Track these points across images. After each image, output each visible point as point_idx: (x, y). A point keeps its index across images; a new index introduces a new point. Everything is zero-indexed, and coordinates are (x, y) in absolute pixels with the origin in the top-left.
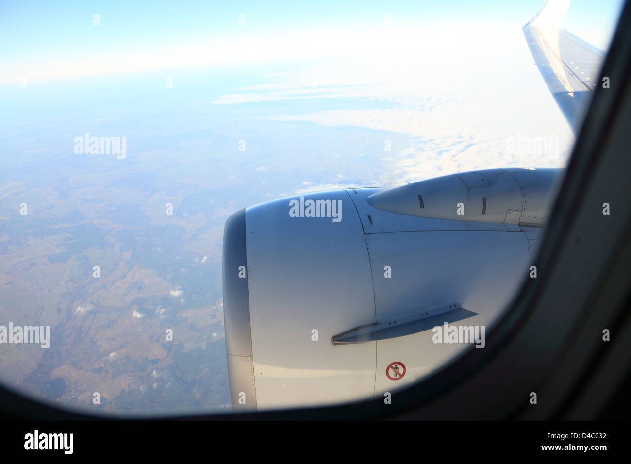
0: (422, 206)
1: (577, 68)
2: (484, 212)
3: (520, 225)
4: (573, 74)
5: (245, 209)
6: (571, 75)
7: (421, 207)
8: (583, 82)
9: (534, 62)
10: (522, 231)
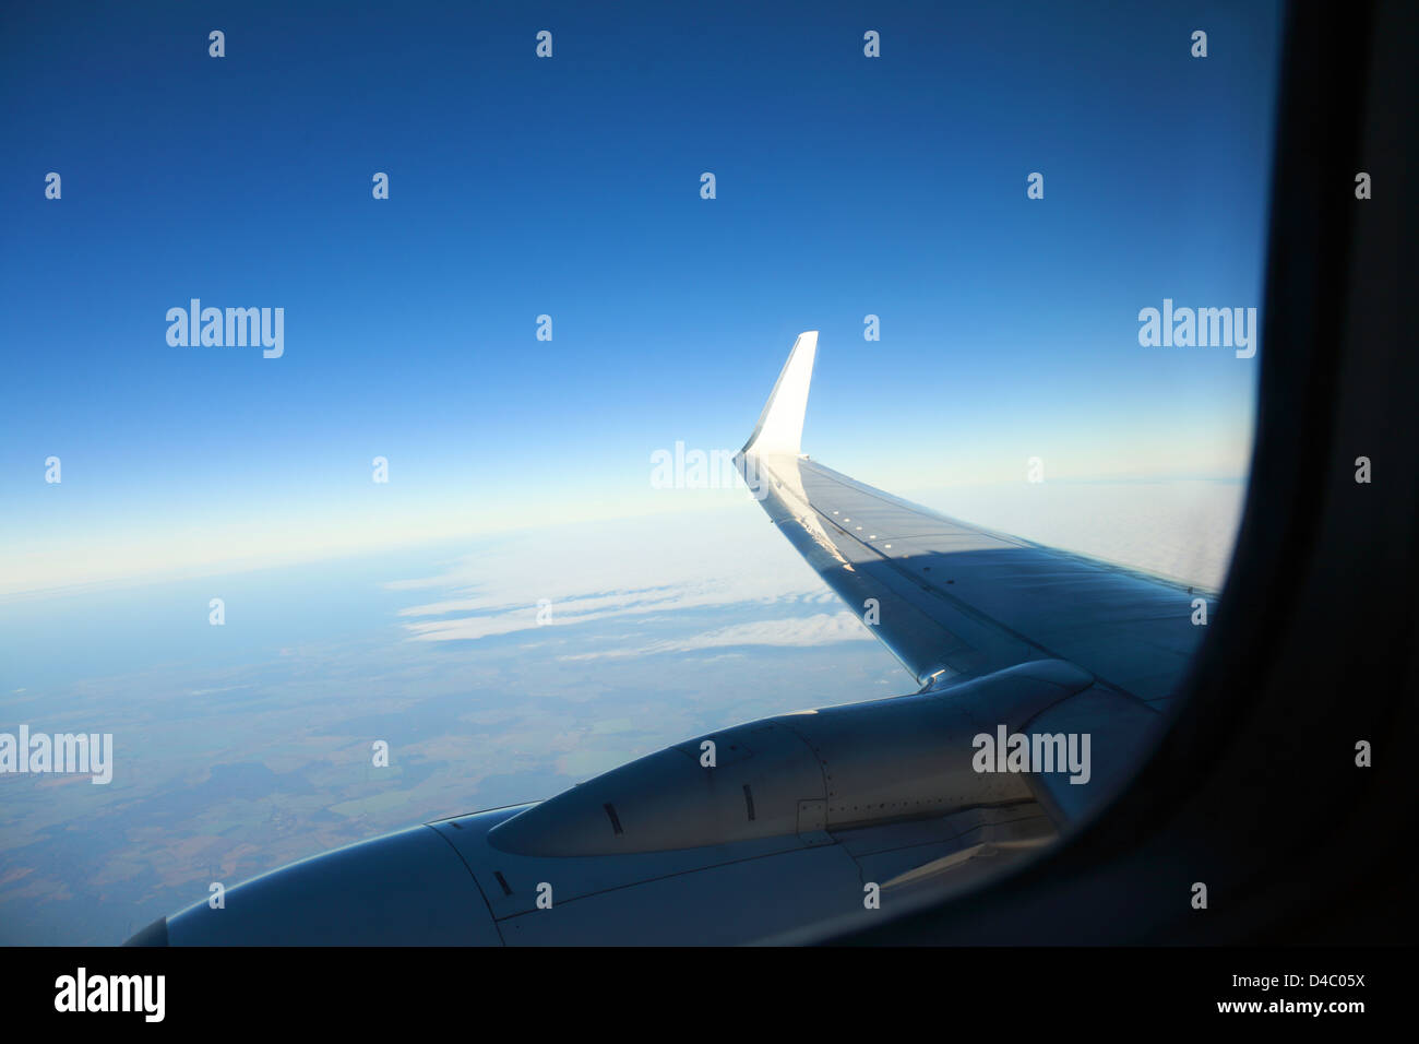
0: (618, 828)
1: (847, 520)
2: (752, 817)
3: (831, 830)
4: (843, 531)
5: (165, 918)
6: (841, 533)
7: (616, 832)
8: (866, 544)
9: (770, 519)
10: (836, 843)
